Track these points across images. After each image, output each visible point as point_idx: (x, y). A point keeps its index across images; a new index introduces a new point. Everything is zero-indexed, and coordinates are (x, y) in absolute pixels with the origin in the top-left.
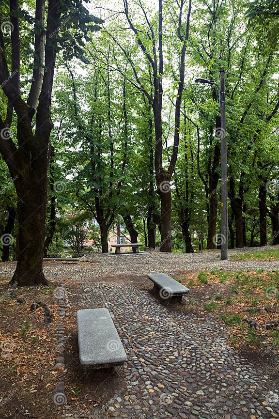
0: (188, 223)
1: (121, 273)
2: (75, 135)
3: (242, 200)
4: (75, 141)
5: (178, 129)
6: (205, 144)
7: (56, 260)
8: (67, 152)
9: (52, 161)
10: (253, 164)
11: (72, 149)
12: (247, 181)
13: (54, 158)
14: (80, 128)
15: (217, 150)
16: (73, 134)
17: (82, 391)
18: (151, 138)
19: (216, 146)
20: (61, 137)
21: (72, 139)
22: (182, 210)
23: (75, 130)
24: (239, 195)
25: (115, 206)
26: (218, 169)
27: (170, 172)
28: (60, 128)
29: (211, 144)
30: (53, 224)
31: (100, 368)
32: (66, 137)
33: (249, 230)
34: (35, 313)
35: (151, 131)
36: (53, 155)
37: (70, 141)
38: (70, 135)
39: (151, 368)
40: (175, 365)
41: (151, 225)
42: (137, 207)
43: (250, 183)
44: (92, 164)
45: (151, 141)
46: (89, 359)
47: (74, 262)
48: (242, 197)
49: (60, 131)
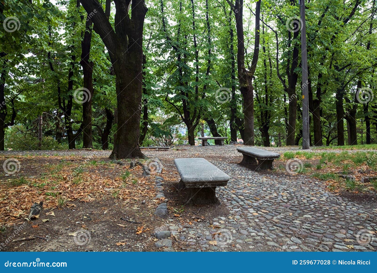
0: (268, 125)
1: (209, 155)
2: (164, 46)
3: (320, 101)
4: (164, 51)
5: (258, 31)
6: (284, 47)
7: (149, 148)
8: (156, 61)
9: (144, 68)
10: (330, 67)
11: (161, 58)
12: (325, 83)
13: (145, 65)
14: (168, 38)
15: (296, 51)
16: (162, 44)
17: (184, 211)
18: (232, 46)
19: (295, 48)
20: (151, 48)
21: (161, 49)
22: (262, 113)
23: (163, 41)
24: (317, 96)
25: (201, 107)
26: (297, 69)
27: (251, 72)
28: (150, 39)
29: (289, 46)
30: (145, 124)
31: (203, 187)
32: (156, 47)
33: (325, 137)
34: (134, 169)
35: (232, 40)
36: (145, 62)
37: (159, 51)
38: (159, 46)
39: (251, 201)
40: (276, 201)
41: (233, 126)
42: (220, 111)
43: (327, 84)
44: (180, 71)
45: (233, 49)
46: (192, 177)
47: (166, 149)
48: (320, 98)
49: (150, 41)
